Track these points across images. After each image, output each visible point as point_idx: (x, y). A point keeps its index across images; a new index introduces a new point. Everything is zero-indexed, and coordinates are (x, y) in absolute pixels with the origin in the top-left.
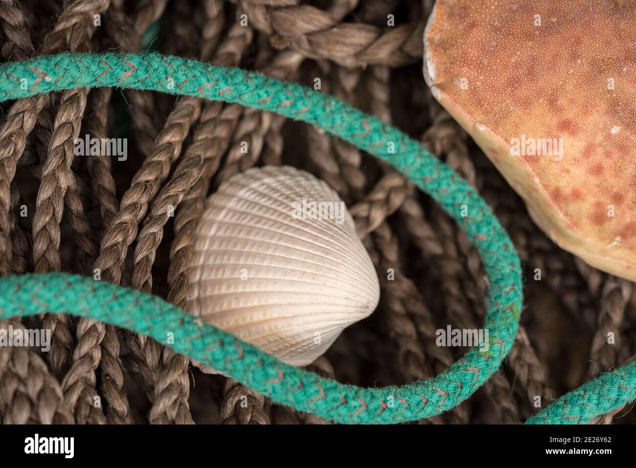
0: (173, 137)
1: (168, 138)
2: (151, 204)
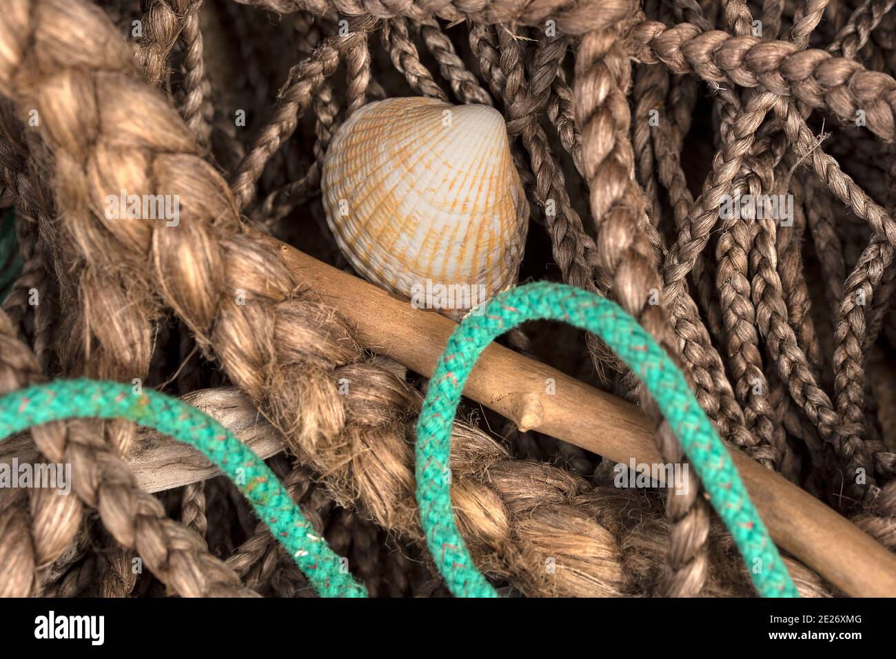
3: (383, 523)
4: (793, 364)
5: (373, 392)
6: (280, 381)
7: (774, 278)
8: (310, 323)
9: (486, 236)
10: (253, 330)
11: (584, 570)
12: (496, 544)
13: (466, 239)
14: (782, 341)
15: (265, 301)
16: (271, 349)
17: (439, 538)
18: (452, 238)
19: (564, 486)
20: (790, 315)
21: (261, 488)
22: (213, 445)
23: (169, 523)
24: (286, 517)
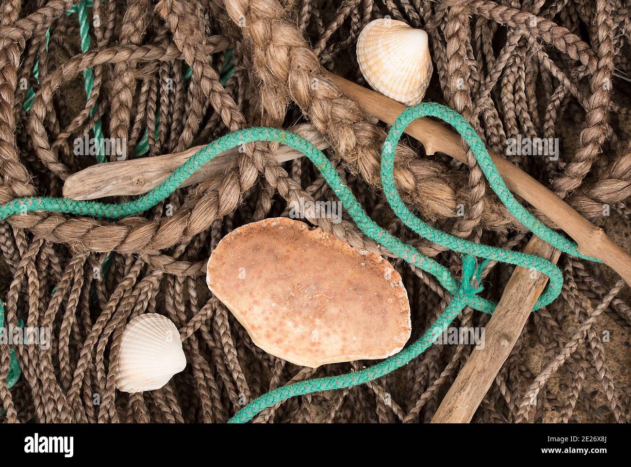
0: (112, 304)
1: (111, 304)
2: (103, 329)
3: (368, 182)
4: (528, 128)
5: (367, 133)
6: (332, 128)
7: (523, 95)
8: (345, 107)
9: (414, 81)
10: (323, 110)
11: (441, 203)
12: (409, 192)
13: (406, 81)
14: (525, 119)
15: (329, 99)
16: (330, 117)
17: (388, 190)
18: (401, 80)
19: (437, 170)
20: (528, 108)
21: (324, 166)
22: (307, 151)
23: (289, 180)
24: (333, 177)
